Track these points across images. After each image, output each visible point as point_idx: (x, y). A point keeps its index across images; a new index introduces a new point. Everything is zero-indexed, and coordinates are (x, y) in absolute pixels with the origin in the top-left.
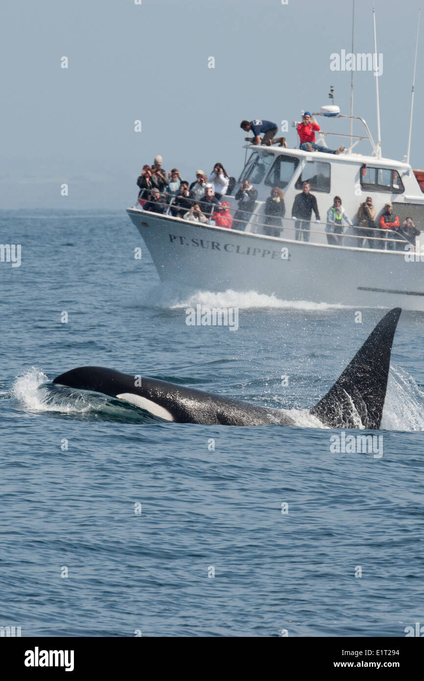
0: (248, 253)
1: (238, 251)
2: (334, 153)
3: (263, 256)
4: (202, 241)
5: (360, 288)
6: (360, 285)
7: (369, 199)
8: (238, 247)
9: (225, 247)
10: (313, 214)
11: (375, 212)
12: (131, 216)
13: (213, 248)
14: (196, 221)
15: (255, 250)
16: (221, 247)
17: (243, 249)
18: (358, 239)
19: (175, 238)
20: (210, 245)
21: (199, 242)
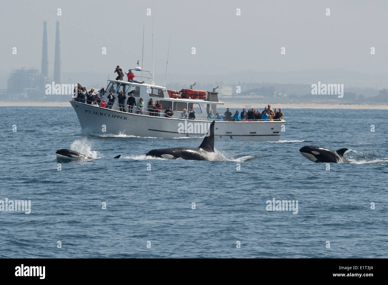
0: (113, 117)
1: (109, 116)
2: (140, 83)
3: (118, 118)
4: (97, 112)
5: (149, 130)
6: (149, 129)
7: (151, 99)
8: (109, 115)
9: (105, 115)
10: (134, 104)
11: (154, 103)
12: (71, 103)
13: (100, 115)
14: (95, 106)
15: (115, 116)
16: (103, 115)
17: (111, 115)
18: (150, 113)
19: (87, 111)
20: (100, 114)
21: (96, 113)
